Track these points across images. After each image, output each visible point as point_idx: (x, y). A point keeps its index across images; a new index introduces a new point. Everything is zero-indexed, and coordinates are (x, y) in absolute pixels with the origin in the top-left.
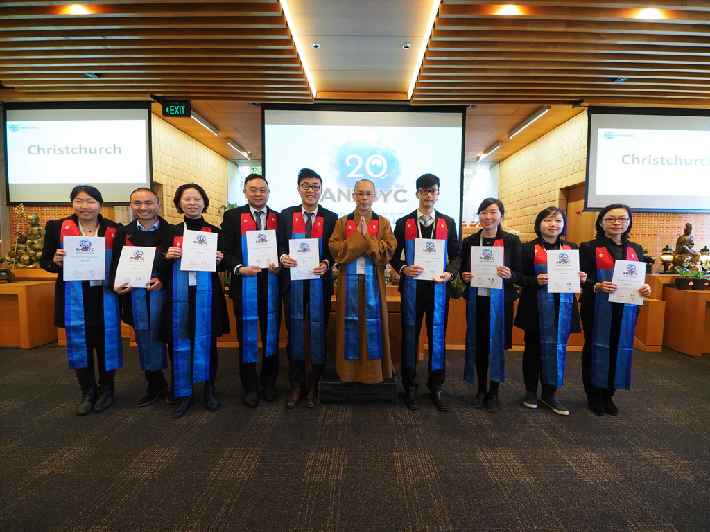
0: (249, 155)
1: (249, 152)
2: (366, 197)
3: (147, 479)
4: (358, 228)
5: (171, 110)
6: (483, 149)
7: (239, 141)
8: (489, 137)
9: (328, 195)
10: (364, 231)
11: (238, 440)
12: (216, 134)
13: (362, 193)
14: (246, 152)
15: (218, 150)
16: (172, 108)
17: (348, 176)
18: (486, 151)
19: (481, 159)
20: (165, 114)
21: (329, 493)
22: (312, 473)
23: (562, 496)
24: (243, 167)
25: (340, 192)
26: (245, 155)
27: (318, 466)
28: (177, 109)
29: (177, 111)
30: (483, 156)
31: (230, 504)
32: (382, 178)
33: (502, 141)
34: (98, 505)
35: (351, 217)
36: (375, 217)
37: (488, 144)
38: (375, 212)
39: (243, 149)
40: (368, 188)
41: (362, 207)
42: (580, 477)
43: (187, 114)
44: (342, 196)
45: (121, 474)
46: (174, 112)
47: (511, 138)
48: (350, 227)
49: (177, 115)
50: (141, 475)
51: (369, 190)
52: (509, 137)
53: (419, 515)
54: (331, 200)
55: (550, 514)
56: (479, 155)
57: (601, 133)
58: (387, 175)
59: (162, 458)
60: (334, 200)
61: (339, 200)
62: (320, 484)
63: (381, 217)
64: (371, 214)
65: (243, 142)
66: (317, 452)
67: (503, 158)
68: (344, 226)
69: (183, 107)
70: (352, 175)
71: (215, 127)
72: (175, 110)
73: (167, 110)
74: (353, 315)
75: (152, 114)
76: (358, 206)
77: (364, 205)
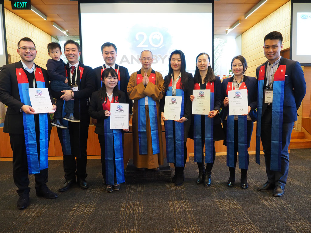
0: (68, 33)
1: (67, 31)
2: (147, 61)
3: (35, 216)
4: (143, 79)
5: (17, 5)
6: (229, 25)
7: (61, 23)
8: (232, 18)
9: (125, 60)
10: (146, 81)
11: (82, 200)
12: (45, 20)
13: (145, 59)
14: (65, 30)
15: (45, 30)
16: (18, 4)
17: (137, 47)
18: (232, 27)
19: (228, 32)
20: (13, 8)
21: (135, 217)
22: (125, 210)
23: (255, 213)
24: (62, 41)
25: (133, 57)
26: (64, 33)
27: (127, 208)
28: (21, 4)
29: (21, 5)
30: (230, 30)
31: (83, 223)
32: (160, 48)
33: (241, 20)
34: (13, 226)
35: (139, 72)
36: (153, 72)
37: (232, 22)
38: (153, 69)
39: (63, 28)
40: (148, 55)
41: (145, 67)
42: (267, 206)
43: (28, 7)
44: (134, 60)
45: (20, 215)
46: (20, 6)
47: (246, 18)
48: (139, 78)
49: (22, 8)
50: (32, 215)
51: (149, 57)
52: (245, 17)
53: (181, 222)
54: (127, 63)
55: (247, 219)
56: (227, 29)
57: (299, 15)
58: (163, 45)
59: (41, 208)
60: (129, 63)
61: (132, 63)
62: (129, 214)
63: (157, 72)
64: (151, 71)
65: (64, 24)
66: (126, 203)
67: (243, 31)
68: (135, 78)
69: (26, 3)
70: (140, 46)
71: (45, 15)
72: (20, 5)
73: (15, 5)
74: (143, 128)
75: (5, 9)
76: (143, 66)
77: (146, 65)
